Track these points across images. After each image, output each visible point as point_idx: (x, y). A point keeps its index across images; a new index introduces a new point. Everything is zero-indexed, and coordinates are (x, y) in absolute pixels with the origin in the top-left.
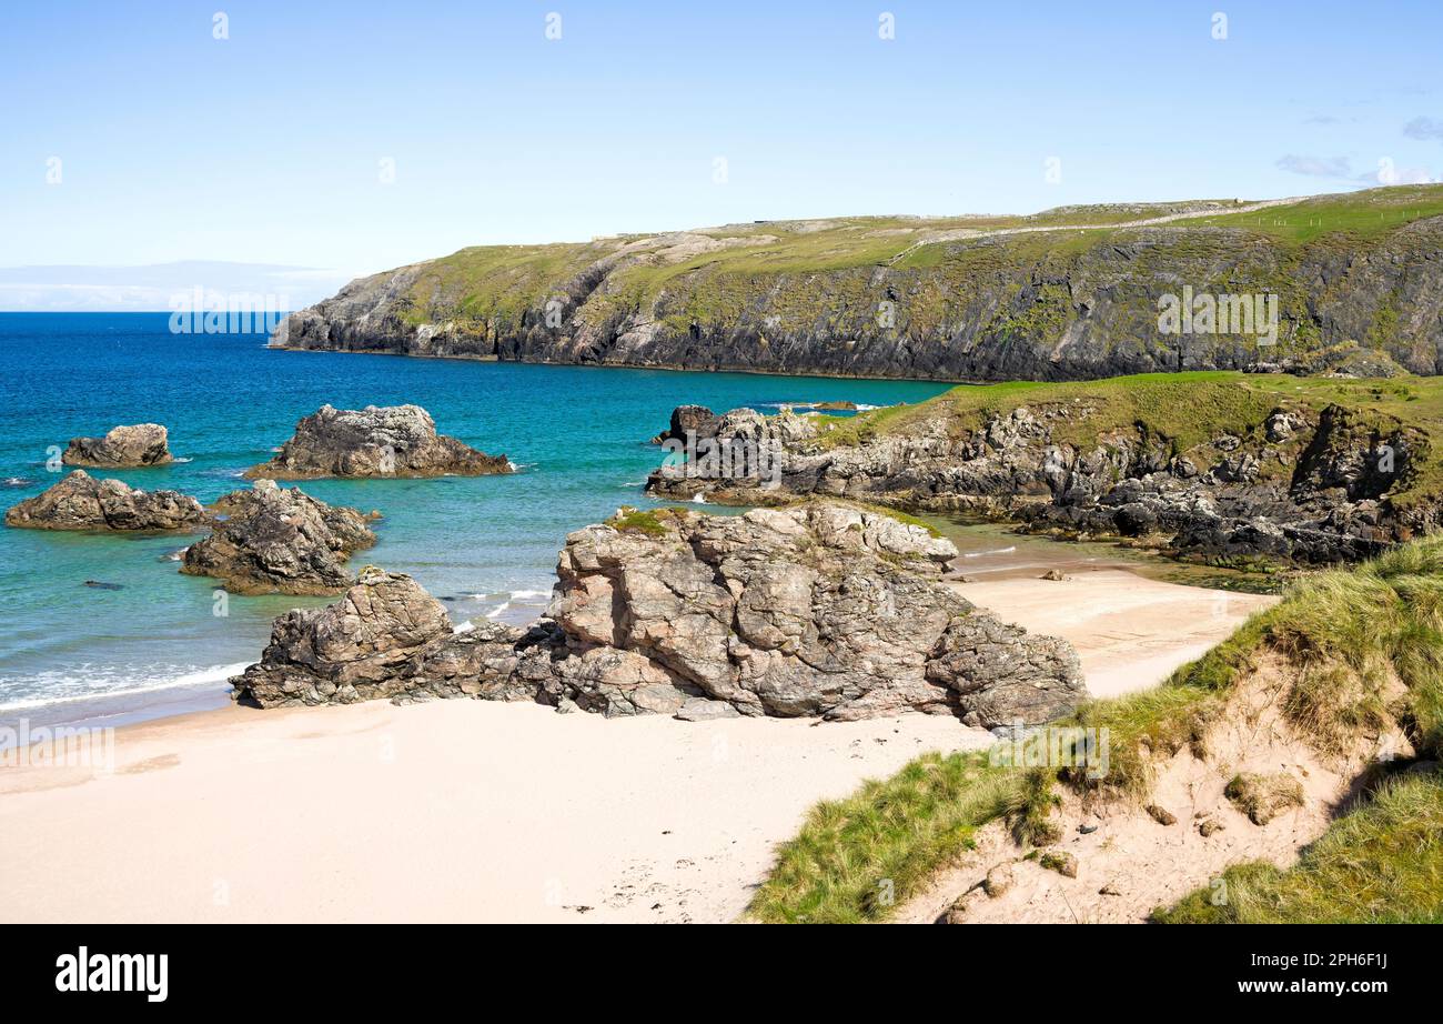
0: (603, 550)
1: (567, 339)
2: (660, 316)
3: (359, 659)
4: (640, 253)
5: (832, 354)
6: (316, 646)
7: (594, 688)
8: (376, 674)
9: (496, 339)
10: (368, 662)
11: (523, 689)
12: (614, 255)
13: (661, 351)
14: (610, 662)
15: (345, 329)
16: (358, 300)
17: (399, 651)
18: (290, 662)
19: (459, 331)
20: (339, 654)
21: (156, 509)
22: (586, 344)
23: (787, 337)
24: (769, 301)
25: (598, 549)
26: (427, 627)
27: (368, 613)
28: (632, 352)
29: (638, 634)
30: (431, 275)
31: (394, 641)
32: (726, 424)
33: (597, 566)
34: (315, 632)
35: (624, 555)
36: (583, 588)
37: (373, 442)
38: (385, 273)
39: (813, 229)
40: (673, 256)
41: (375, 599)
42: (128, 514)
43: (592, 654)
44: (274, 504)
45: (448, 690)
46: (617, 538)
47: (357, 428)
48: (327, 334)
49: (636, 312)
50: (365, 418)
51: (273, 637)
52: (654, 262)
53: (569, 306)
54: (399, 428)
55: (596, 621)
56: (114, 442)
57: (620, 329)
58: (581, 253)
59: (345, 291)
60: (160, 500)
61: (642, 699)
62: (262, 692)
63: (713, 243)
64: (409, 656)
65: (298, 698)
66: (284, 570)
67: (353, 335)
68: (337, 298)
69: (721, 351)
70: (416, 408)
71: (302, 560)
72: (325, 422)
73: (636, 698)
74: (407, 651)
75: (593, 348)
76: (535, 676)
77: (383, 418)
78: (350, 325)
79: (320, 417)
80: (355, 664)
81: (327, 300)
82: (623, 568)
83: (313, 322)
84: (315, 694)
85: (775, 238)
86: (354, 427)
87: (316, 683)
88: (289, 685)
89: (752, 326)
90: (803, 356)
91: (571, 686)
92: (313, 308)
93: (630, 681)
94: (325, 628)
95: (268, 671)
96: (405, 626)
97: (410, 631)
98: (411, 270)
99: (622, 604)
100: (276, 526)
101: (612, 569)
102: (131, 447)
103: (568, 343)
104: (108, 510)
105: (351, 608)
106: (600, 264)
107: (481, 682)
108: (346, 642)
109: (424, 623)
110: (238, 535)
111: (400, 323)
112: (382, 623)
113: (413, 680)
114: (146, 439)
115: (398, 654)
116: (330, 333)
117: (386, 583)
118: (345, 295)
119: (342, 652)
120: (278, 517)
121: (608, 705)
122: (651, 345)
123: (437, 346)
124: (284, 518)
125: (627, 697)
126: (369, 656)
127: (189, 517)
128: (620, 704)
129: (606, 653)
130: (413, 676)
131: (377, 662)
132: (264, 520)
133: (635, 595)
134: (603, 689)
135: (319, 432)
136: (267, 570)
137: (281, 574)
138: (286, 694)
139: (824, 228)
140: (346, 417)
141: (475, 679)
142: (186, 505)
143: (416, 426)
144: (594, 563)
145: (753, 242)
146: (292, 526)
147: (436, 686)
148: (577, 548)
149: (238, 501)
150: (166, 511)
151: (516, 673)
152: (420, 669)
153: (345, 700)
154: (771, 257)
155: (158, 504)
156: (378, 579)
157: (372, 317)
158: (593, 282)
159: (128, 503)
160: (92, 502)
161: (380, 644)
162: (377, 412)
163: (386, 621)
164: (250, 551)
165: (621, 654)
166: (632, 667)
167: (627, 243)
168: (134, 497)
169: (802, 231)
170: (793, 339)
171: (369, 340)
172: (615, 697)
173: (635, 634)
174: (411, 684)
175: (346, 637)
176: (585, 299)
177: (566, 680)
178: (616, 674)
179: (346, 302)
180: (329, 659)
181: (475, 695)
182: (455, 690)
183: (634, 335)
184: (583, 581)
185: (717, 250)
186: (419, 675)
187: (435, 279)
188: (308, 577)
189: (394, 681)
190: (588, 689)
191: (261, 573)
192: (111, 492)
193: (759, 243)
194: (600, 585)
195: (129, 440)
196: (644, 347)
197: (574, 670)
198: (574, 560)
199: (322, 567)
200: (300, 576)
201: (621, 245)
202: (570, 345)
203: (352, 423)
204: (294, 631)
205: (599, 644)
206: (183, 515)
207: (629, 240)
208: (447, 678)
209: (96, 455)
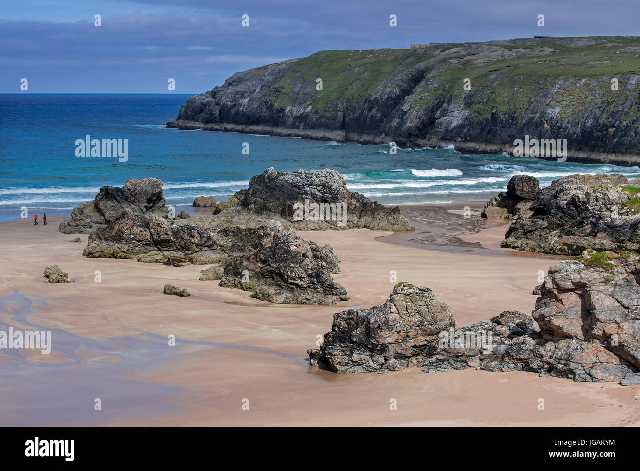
0: (576, 277)
1: (398, 120)
2: (468, 105)
3: (397, 342)
4: (452, 58)
5: (598, 138)
6: (369, 332)
7: (565, 365)
8: (408, 352)
9: (344, 119)
10: (403, 344)
11: (512, 365)
12: (432, 59)
13: (468, 131)
14: (577, 349)
15: (230, 109)
16: (240, 88)
17: (423, 338)
18: (352, 342)
19: (316, 112)
20: (385, 338)
21: (186, 237)
22: (412, 125)
23: (564, 124)
24: (550, 96)
25: (572, 276)
26: (443, 323)
27: (404, 312)
28: (447, 131)
29: (597, 331)
30: (294, 72)
31: (420, 331)
32: (561, 191)
33: (572, 287)
34: (369, 323)
35: (590, 281)
36: (559, 301)
37: (307, 195)
38: (259, 69)
39: (580, 44)
40: (477, 61)
41: (409, 303)
42: (169, 240)
43: (563, 343)
44: (285, 238)
45: (459, 365)
46: (584, 270)
47: (293, 185)
48: (217, 112)
49: (449, 102)
50: (298, 178)
51: (334, 326)
52: (463, 65)
53: (398, 95)
54: (323, 185)
55: (568, 322)
56: (129, 190)
57: (438, 113)
58: (408, 57)
59: (231, 81)
60: (188, 231)
61: (598, 373)
62: (338, 360)
63: (507, 53)
64: (430, 342)
65: (360, 365)
66: (299, 282)
67: (237, 113)
68: (223, 86)
69: (514, 132)
70: (333, 171)
71: (310, 276)
72: (270, 180)
73: (593, 372)
74: (428, 338)
75: (417, 127)
76: (522, 357)
77: (311, 178)
78: (234, 106)
79: (267, 176)
80: (394, 345)
81: (217, 87)
82: (588, 289)
83: (208, 104)
84: (371, 363)
85: (552, 50)
86: (292, 184)
87: (372, 357)
88: (356, 357)
89: (538, 115)
90: (576, 138)
91: (548, 363)
92: (207, 93)
93: (590, 361)
94: (376, 321)
95: (342, 347)
96: (428, 322)
97: (431, 325)
98: (280, 67)
99: (588, 313)
100: (288, 252)
101: (581, 288)
102: (140, 193)
103: (398, 123)
104: (155, 237)
105: (394, 309)
106: (422, 65)
107: (481, 360)
108: (390, 331)
109: (441, 320)
110: (263, 257)
111: (272, 105)
112: (413, 319)
113: (435, 357)
114: (150, 188)
115: (422, 340)
116: (220, 112)
117: (417, 293)
118: (230, 84)
119: (387, 337)
120: (288, 246)
121: (574, 376)
122: (460, 127)
123: (300, 122)
124: (293, 248)
125: (588, 371)
126: (403, 341)
127: (206, 244)
128: (583, 376)
129: (574, 343)
130: (434, 355)
131: (409, 344)
132: (279, 248)
133: (597, 307)
134: (572, 366)
135: (267, 187)
136: (287, 282)
137: (297, 285)
138: (353, 362)
139: (589, 44)
140: (285, 176)
141: (477, 358)
142: (205, 236)
143: (336, 184)
144: (569, 285)
145: (535, 53)
146: (299, 253)
147: (452, 361)
148: (557, 276)
149: (231, 234)
150: (193, 239)
151: (507, 353)
152: (439, 350)
153: (392, 369)
154: (550, 64)
155: (188, 234)
156: (412, 291)
157: (251, 100)
158: (417, 79)
159: (169, 233)
160: (145, 231)
161: (411, 334)
162: (306, 174)
163: (416, 318)
164: (271, 269)
165: (585, 345)
166: (592, 352)
167: (443, 51)
168: (172, 229)
169: (572, 45)
170: (569, 125)
171: (249, 118)
172: (580, 371)
173: (595, 331)
174: (434, 359)
175: (390, 328)
176: (411, 91)
177: (544, 360)
178: (581, 357)
179: (231, 89)
180: (378, 341)
181: (478, 368)
182: (464, 364)
183: (448, 119)
184: (560, 296)
185: (510, 57)
186: (438, 354)
187: (298, 74)
188: (314, 288)
189: (420, 357)
190: (561, 366)
191: (283, 284)
192: (158, 225)
193: (540, 53)
194: (572, 300)
195: (139, 188)
196: (456, 127)
197: (550, 354)
198: (554, 282)
199: (323, 282)
200: (309, 287)
201: (438, 51)
202: (401, 124)
203: (290, 181)
204: (352, 322)
205: (568, 337)
206: (203, 242)
207: (444, 48)
208: (457, 357)
209: (118, 198)
